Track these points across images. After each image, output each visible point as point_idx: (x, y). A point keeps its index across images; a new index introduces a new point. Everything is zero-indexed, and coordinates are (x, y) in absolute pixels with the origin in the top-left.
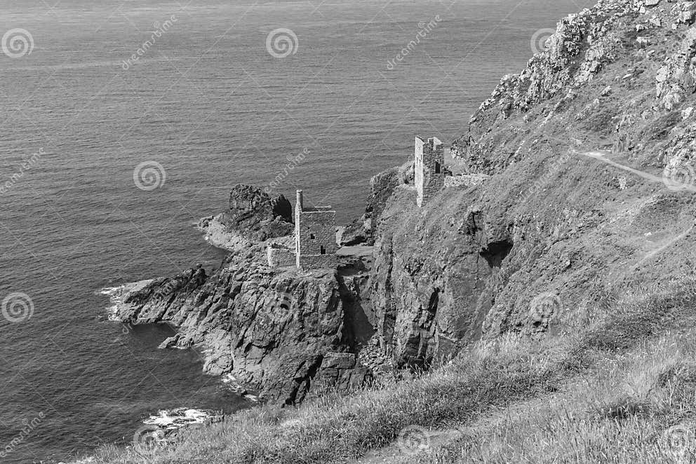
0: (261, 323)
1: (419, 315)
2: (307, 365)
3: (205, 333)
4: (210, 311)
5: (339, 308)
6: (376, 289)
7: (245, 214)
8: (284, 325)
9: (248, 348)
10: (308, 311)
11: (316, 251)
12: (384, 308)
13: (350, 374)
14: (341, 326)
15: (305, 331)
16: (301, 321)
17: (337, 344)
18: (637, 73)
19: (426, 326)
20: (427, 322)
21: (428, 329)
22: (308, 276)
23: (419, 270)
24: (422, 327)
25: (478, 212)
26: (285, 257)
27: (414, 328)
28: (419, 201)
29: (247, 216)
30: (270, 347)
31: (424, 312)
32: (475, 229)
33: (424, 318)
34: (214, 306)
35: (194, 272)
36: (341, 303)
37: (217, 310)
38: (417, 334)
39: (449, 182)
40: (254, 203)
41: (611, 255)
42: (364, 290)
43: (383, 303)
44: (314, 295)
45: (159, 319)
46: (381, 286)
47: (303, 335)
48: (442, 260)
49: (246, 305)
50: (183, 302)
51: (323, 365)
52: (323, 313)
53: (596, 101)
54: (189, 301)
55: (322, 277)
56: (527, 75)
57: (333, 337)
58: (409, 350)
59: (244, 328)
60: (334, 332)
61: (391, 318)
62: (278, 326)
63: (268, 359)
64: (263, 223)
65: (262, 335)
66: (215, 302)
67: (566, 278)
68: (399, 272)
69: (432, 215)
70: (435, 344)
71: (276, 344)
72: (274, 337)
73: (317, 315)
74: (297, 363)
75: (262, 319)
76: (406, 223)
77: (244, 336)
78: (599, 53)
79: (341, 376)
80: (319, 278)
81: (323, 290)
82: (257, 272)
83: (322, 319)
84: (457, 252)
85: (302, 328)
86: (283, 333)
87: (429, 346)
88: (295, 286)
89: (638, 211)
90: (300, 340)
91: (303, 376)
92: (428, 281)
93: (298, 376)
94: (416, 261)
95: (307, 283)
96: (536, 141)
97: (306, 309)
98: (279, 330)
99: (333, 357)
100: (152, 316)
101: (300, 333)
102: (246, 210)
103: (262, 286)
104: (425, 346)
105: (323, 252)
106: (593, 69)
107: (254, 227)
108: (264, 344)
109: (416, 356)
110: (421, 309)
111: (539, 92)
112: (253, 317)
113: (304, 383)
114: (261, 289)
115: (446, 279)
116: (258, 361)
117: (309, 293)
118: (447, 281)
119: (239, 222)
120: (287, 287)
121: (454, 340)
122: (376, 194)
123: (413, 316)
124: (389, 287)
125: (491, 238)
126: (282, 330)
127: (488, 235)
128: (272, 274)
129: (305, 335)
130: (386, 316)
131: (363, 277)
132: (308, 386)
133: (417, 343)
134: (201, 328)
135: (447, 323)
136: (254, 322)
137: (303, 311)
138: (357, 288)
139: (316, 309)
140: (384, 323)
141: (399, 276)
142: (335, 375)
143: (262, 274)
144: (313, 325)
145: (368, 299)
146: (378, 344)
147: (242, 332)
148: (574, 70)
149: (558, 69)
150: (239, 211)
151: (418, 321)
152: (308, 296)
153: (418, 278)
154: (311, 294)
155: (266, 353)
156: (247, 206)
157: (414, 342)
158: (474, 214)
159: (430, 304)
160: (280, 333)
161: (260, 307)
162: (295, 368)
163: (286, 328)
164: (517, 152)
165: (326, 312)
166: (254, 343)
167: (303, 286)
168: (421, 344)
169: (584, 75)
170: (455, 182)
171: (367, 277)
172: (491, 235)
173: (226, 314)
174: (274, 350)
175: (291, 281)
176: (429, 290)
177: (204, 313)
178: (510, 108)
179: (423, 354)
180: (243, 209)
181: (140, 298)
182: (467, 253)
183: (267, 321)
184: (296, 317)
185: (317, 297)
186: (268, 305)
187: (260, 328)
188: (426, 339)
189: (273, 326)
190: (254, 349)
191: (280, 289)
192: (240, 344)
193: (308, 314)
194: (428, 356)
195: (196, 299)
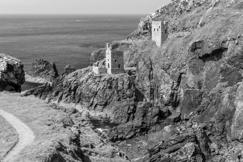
0: (100, 96)
1: (173, 85)
2: (132, 108)
4: (64, 98)
5: (132, 87)
6: (143, 80)
7: (40, 70)
8: (111, 95)
9: (96, 106)
10: (120, 89)
11: (116, 67)
12: (149, 86)
13: (152, 109)
14: (134, 94)
16: (118, 93)
17: (135, 100)
20: (177, 87)
21: (177, 90)
22: (116, 76)
23: (169, 68)
24: (175, 89)
25: (199, 41)
26: (103, 71)
27: (172, 90)
28: (158, 44)
29: (42, 70)
30: (106, 105)
31: (175, 83)
32: (195, 49)
33: (175, 86)
35: (46, 85)
36: (132, 85)
37: (67, 96)
38: (173, 92)
40: (45, 65)
42: (135, 81)
44: (122, 83)
48: (184, 62)
49: (92, 89)
50: (46, 96)
52: (127, 89)
54: (48, 96)
55: (123, 76)
58: (171, 98)
59: (92, 99)
60: (132, 96)
62: (109, 96)
63: (106, 110)
64: (50, 72)
65: (102, 100)
66: (64, 94)
68: (159, 70)
69: (169, 48)
70: (180, 95)
71: (108, 103)
72: (107, 101)
73: (124, 90)
74: (127, 107)
75: (100, 94)
76: (156, 52)
77: (93, 102)
79: (148, 110)
80: (122, 76)
81: (126, 80)
82: (93, 77)
83: (127, 91)
84: (190, 58)
85: (119, 96)
86: (111, 99)
87: (178, 96)
88: (114, 80)
90: (119, 101)
91: (131, 111)
92: (176, 71)
93: (129, 112)
94: (167, 65)
95: (118, 78)
96: (211, 16)
97: (119, 89)
98: (109, 98)
101: (118, 98)
102: (41, 68)
103: (98, 81)
104: (177, 96)
105: (119, 67)
107: (46, 74)
108: (103, 103)
109: (173, 100)
110: (173, 82)
112: (96, 94)
113: (132, 115)
114: (98, 82)
115: (188, 68)
116: (101, 111)
117: (119, 82)
118: (188, 69)
119: (38, 73)
120: (110, 80)
121: (198, 90)
122: (95, 59)
123: (171, 85)
125: (215, 48)
126: (110, 97)
127: (213, 47)
128: (100, 77)
129: (120, 99)
130: (151, 89)
131: (134, 76)
132: (134, 117)
135: (193, 84)
136: (97, 96)
137: (118, 89)
139: (123, 88)
140: (150, 92)
142: (145, 110)
143: (96, 77)
144: (123, 94)
145: (137, 85)
147: (92, 100)
150: (38, 69)
151: (173, 87)
152: (119, 83)
153: (170, 71)
154: (120, 83)
155: (104, 107)
157: (172, 95)
158: (196, 43)
159: (178, 80)
160: (109, 99)
161: (99, 89)
162: (126, 110)
163: (112, 96)
164: (200, 22)
165: (128, 89)
166: (98, 104)
167: (117, 79)
168: (175, 96)
170: (175, 35)
171: (136, 76)
172: (215, 47)
173: (72, 97)
174: (108, 106)
175: (111, 78)
176: (177, 74)
179: (176, 100)
180: (40, 68)
182: (193, 58)
183: (103, 95)
184: (116, 92)
185: (123, 83)
186: (103, 88)
187: (100, 97)
188: (177, 94)
189: (106, 96)
190: (98, 106)
191: (108, 81)
192: (92, 105)
193: (120, 91)
194: (178, 101)
195: (53, 94)
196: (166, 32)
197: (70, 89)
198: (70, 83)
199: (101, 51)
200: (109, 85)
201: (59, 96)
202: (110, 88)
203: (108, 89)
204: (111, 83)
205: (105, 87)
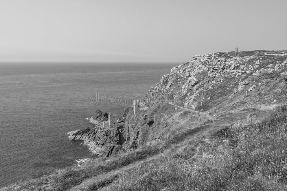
2: (111, 148)
3: (89, 142)
4: (91, 137)
5: (118, 136)
13: (120, 150)
14: (118, 139)
15: (111, 141)
16: (110, 139)
17: (117, 143)
18: (178, 87)
19: (136, 139)
21: (137, 140)
22: (111, 129)
23: (134, 127)
26: (106, 125)
27: (134, 140)
28: (135, 113)
29: (98, 117)
30: (103, 144)
31: (136, 136)
32: (146, 119)
33: (136, 138)
34: (91, 136)
35: (87, 129)
36: (118, 135)
37: (92, 137)
39: (141, 109)
40: (100, 114)
41: (174, 124)
42: (123, 132)
43: (127, 134)
45: (80, 139)
46: (127, 131)
47: (110, 142)
48: (139, 125)
49: (98, 136)
51: (115, 148)
52: (115, 137)
53: (170, 92)
54: (86, 135)
55: (114, 129)
56: (156, 87)
57: (117, 142)
59: (98, 140)
60: (117, 141)
61: (129, 138)
63: (103, 147)
64: (102, 118)
65: (102, 142)
67: (165, 128)
69: (137, 116)
70: (138, 143)
71: (105, 144)
72: (104, 142)
74: (109, 148)
76: (132, 118)
77: (98, 142)
78: (171, 83)
79: (118, 150)
81: (115, 132)
82: (101, 128)
84: (142, 124)
89: (179, 115)
92: (137, 130)
93: (109, 150)
95: (111, 131)
97: (111, 136)
99: (116, 146)
100: (78, 138)
103: (102, 131)
104: (136, 143)
105: (115, 124)
106: (169, 86)
107: (100, 119)
109: (134, 145)
111: (159, 90)
112: (100, 138)
113: (111, 152)
115: (140, 129)
116: (101, 147)
121: (142, 142)
122: (125, 112)
123: (134, 137)
124: (128, 131)
126: (106, 141)
127: (149, 120)
128: (104, 129)
130: (128, 137)
132: (111, 153)
133: (134, 143)
134: (89, 141)
135: (140, 138)
138: (122, 132)
139: (113, 136)
140: (127, 139)
141: (131, 129)
144: (112, 139)
145: (124, 134)
146: (126, 143)
148: (166, 86)
149: (162, 86)
153: (134, 129)
154: (112, 133)
156: (98, 115)
157: (134, 142)
158: (146, 116)
159: (137, 134)
161: (101, 136)
167: (110, 131)
169: (168, 87)
171: (124, 129)
173: (94, 138)
175: (108, 130)
176: (137, 132)
177: (89, 137)
178: (153, 94)
179: (136, 145)
181: (75, 134)
182: (144, 124)
183: (103, 139)
184: (109, 138)
185: (113, 133)
186: (103, 135)
187: (101, 140)
188: (136, 142)
189: (104, 140)
190: (100, 145)
191: (106, 132)
192: (97, 144)
193: (112, 137)
194: (137, 145)
195: (87, 134)
196: (138, 107)
197: (94, 133)
198: (95, 130)
199: (129, 108)
200: (106, 134)
201: (89, 136)
202: (107, 135)
203: (105, 136)
204: (107, 133)
205: (104, 135)
